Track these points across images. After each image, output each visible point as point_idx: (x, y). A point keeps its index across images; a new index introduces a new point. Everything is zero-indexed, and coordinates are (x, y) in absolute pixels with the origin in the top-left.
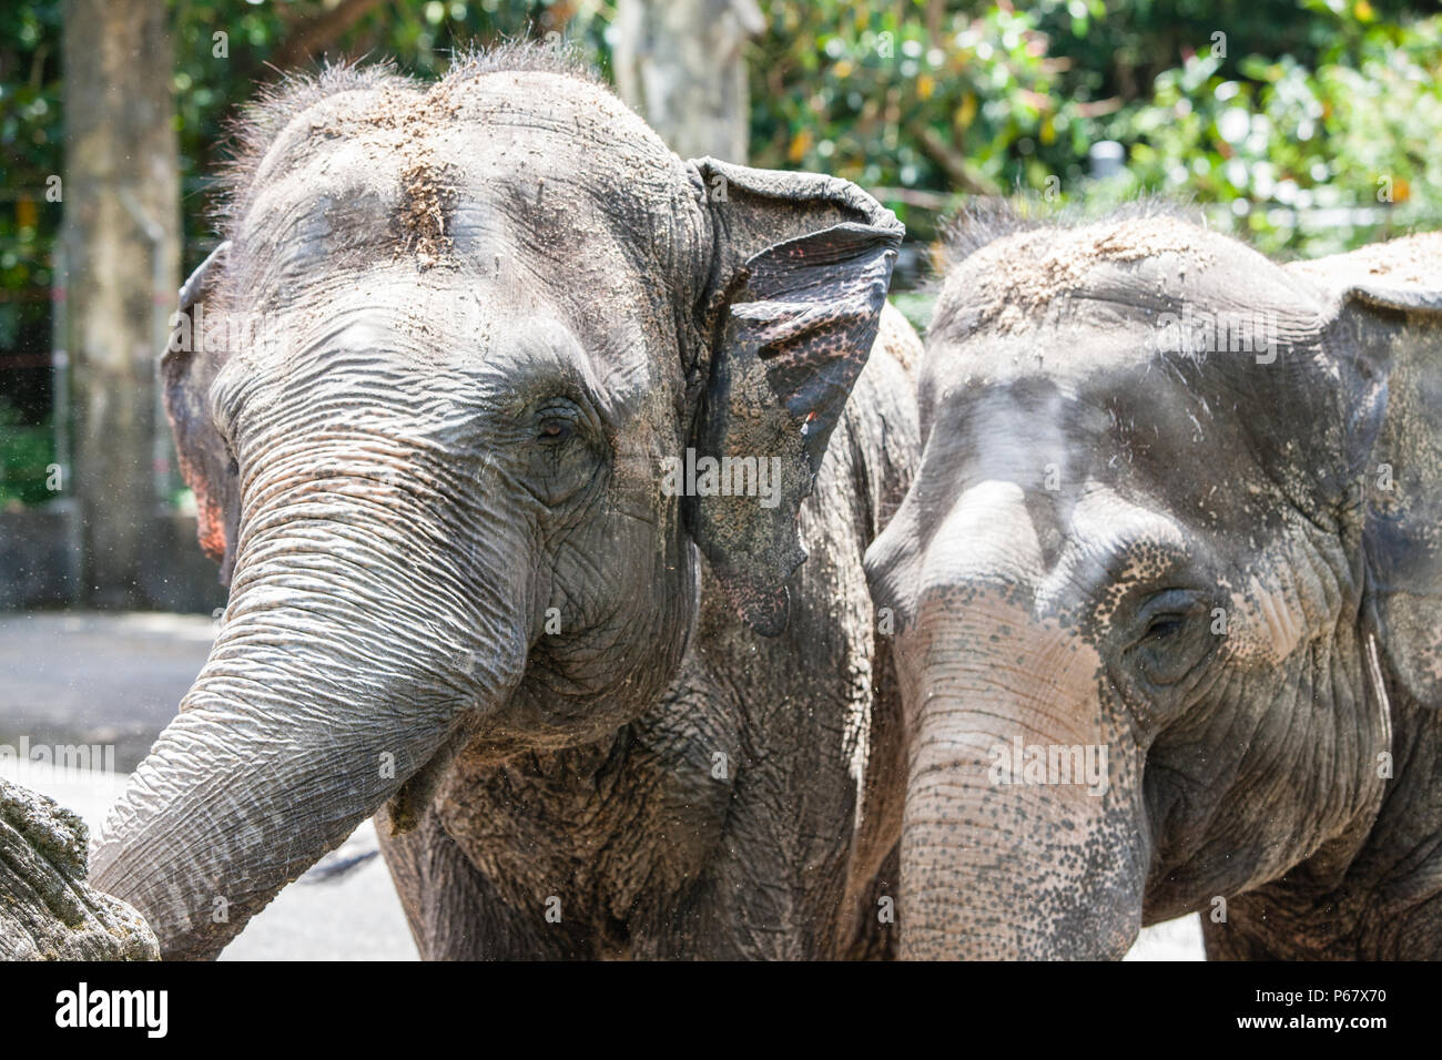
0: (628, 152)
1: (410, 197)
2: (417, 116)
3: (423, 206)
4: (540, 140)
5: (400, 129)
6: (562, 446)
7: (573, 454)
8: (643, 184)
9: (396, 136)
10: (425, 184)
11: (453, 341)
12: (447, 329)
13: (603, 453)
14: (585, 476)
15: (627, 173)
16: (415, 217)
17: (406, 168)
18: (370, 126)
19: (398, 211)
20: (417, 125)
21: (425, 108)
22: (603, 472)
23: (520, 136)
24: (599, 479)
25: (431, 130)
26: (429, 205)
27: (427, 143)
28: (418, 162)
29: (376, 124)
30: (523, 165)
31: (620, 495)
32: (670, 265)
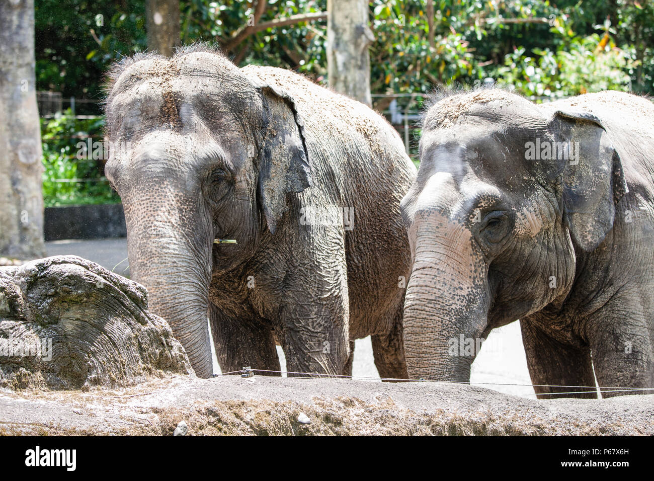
0: (235, 82)
1: (166, 102)
2: (166, 72)
3: (170, 105)
4: (207, 81)
5: (161, 77)
6: (219, 183)
7: (223, 185)
8: (241, 93)
9: (160, 80)
10: (171, 98)
11: (184, 153)
12: (182, 148)
13: (232, 183)
14: (226, 191)
15: (235, 89)
16: (168, 109)
17: (164, 92)
18: (151, 76)
19: (162, 107)
20: (166, 76)
21: (169, 69)
22: (232, 188)
23: (200, 80)
24: (231, 191)
25: (171, 78)
26: (172, 105)
27: (171, 83)
28: (168, 90)
29: (153, 75)
30: (202, 90)
31: (237, 194)
32: (250, 118)
